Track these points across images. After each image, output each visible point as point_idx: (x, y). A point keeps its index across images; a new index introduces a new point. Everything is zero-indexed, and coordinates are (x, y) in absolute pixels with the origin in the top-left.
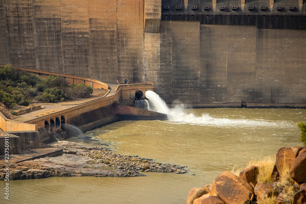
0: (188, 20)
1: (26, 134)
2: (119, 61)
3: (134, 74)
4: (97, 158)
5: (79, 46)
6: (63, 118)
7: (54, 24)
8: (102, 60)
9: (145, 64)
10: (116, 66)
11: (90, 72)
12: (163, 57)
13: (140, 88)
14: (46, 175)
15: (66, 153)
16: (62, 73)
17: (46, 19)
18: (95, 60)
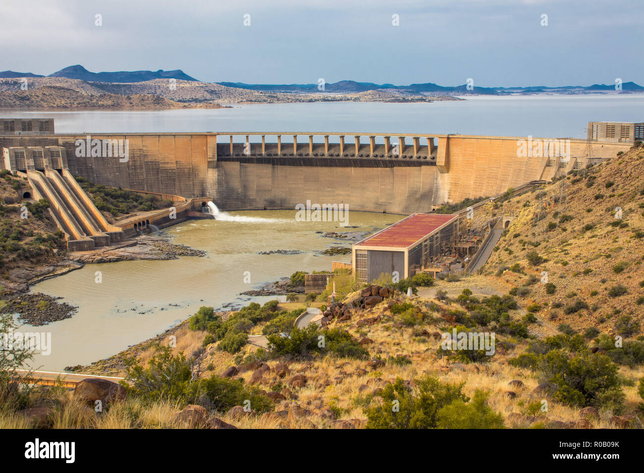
0: (233, 161)
1: (116, 233)
2: (193, 185)
3: (202, 192)
4: (158, 247)
5: (170, 177)
6: (148, 221)
7: (155, 165)
8: (184, 185)
9: (209, 186)
10: (192, 188)
11: (177, 192)
12: (219, 183)
13: (204, 200)
14: (119, 259)
15: (139, 244)
16: (160, 192)
17: (151, 162)
18: (180, 185)
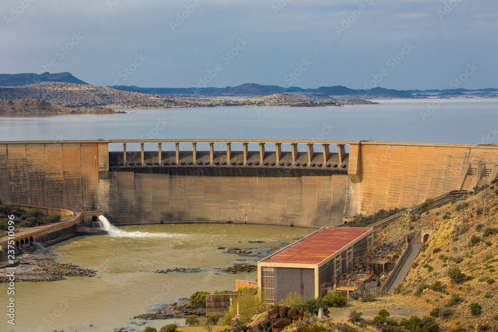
0: (126, 171)
2: (83, 198)
3: (93, 205)
4: (42, 266)
5: (57, 189)
6: (31, 238)
7: (40, 175)
8: (72, 197)
9: (100, 199)
10: (81, 201)
11: (64, 204)
12: (112, 195)
13: (95, 214)
15: (22, 264)
16: (45, 206)
17: (35, 173)
18: (68, 197)
